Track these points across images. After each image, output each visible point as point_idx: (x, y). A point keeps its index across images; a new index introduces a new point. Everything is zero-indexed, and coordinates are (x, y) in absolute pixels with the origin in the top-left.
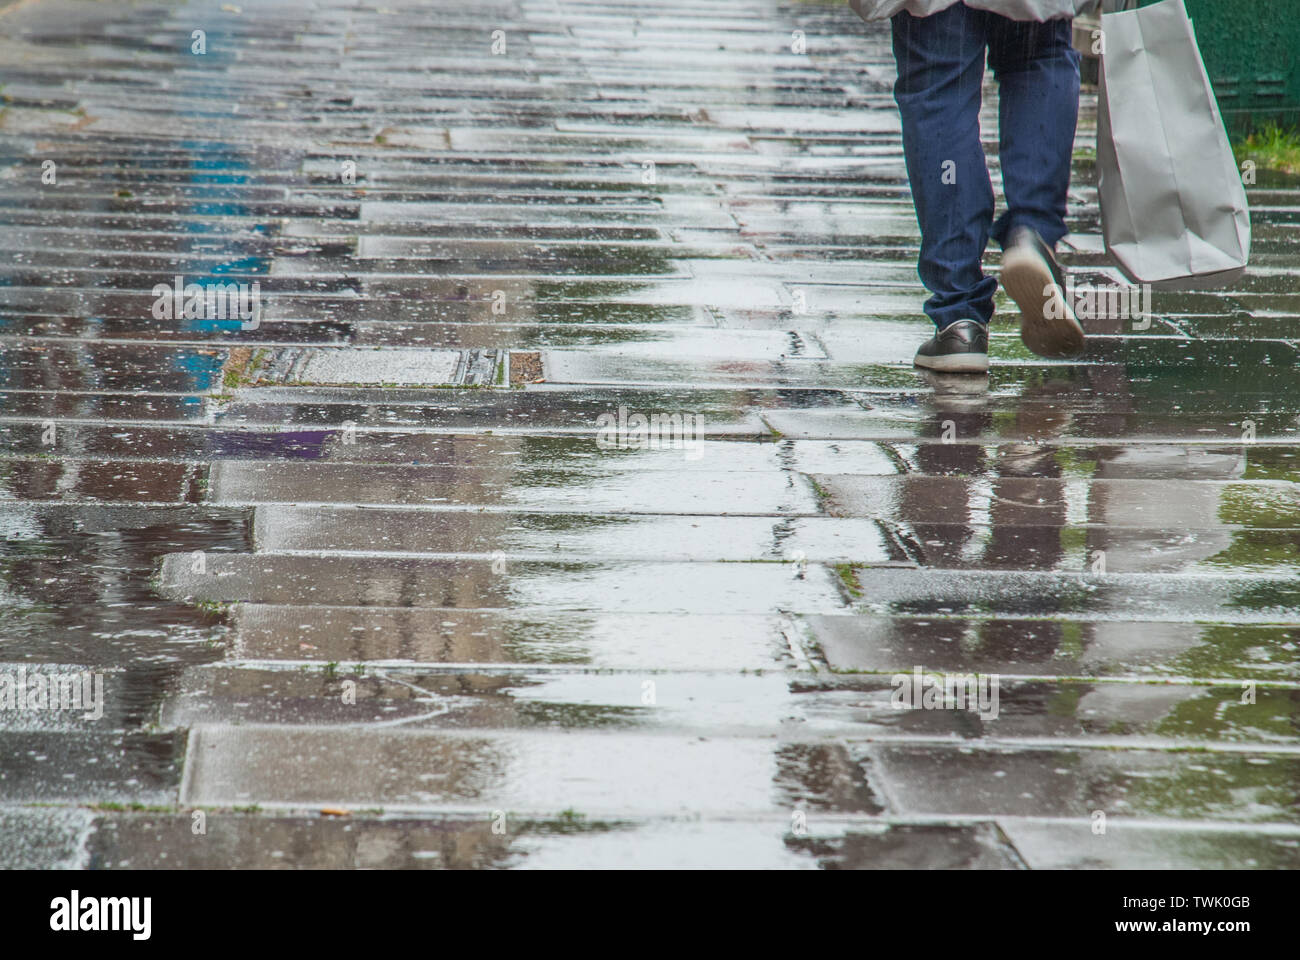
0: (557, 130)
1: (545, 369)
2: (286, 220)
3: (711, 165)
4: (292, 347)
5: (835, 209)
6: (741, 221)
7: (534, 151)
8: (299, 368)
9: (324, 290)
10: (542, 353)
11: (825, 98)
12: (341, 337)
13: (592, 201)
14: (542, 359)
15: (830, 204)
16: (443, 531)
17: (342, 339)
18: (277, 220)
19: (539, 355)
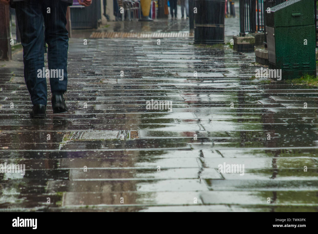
0: (143, 79)
1: (139, 134)
2: (79, 101)
3: (178, 85)
4: (79, 131)
5: (210, 95)
6: (185, 99)
7: (137, 84)
8: (81, 136)
9: (87, 117)
10: (138, 131)
11: (205, 69)
12: (91, 128)
13: (150, 95)
14: (138, 132)
15: (209, 94)
16: (120, 173)
17: (91, 129)
18: (77, 101)
19: (137, 131)
